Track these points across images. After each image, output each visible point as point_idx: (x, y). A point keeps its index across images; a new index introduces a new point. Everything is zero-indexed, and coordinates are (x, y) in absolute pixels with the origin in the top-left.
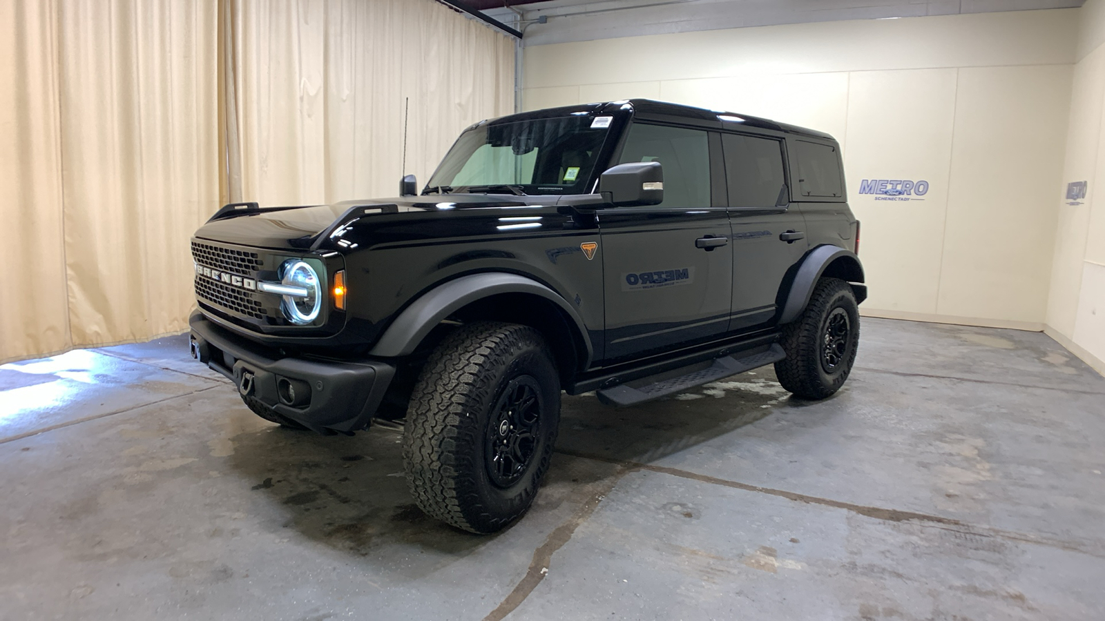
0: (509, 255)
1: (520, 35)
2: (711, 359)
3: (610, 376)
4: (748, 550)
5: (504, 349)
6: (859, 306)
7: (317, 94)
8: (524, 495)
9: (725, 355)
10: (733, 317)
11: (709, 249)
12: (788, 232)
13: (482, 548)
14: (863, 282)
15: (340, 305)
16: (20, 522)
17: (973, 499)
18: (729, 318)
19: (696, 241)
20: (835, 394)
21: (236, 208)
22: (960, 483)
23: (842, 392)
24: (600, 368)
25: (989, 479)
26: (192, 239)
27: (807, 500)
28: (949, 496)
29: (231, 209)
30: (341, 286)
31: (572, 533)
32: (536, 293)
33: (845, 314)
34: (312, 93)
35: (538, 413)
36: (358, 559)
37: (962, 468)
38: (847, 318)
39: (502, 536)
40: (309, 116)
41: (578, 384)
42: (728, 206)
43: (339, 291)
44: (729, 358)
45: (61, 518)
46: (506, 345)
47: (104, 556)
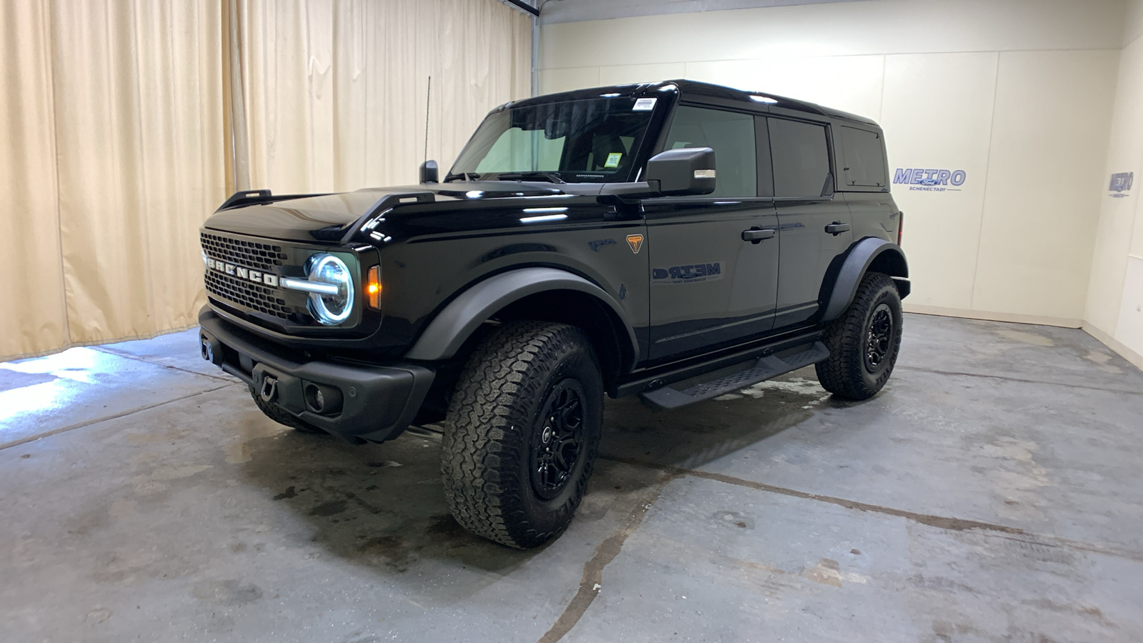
0: (550, 248)
1: (537, 13)
2: (755, 358)
3: (654, 378)
4: (809, 562)
5: (548, 353)
6: (902, 301)
7: (326, 74)
8: (568, 504)
9: (769, 354)
10: (777, 314)
11: (756, 241)
12: (834, 223)
13: (528, 563)
14: (907, 277)
15: (374, 303)
16: (25, 538)
17: (1034, 506)
18: (773, 315)
19: (743, 234)
20: (877, 394)
21: (248, 195)
22: (1018, 489)
23: (884, 392)
24: (644, 369)
25: (1046, 484)
26: (201, 230)
27: (864, 507)
28: (1009, 503)
29: (242, 197)
30: (375, 282)
31: (622, 545)
32: (583, 290)
33: (888, 310)
34: (322, 72)
35: (581, 417)
36: (396, 576)
37: (1018, 473)
38: (890, 314)
39: (547, 549)
40: (318, 97)
41: (622, 387)
42: (774, 196)
43: (374, 288)
44: (773, 357)
45: (70, 532)
46: (550, 349)
47: (120, 576)
